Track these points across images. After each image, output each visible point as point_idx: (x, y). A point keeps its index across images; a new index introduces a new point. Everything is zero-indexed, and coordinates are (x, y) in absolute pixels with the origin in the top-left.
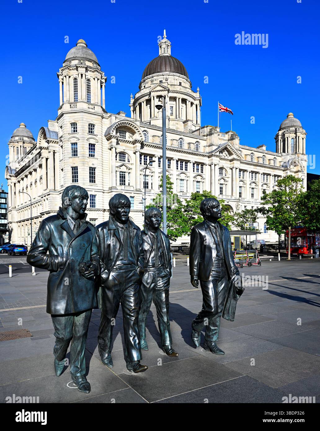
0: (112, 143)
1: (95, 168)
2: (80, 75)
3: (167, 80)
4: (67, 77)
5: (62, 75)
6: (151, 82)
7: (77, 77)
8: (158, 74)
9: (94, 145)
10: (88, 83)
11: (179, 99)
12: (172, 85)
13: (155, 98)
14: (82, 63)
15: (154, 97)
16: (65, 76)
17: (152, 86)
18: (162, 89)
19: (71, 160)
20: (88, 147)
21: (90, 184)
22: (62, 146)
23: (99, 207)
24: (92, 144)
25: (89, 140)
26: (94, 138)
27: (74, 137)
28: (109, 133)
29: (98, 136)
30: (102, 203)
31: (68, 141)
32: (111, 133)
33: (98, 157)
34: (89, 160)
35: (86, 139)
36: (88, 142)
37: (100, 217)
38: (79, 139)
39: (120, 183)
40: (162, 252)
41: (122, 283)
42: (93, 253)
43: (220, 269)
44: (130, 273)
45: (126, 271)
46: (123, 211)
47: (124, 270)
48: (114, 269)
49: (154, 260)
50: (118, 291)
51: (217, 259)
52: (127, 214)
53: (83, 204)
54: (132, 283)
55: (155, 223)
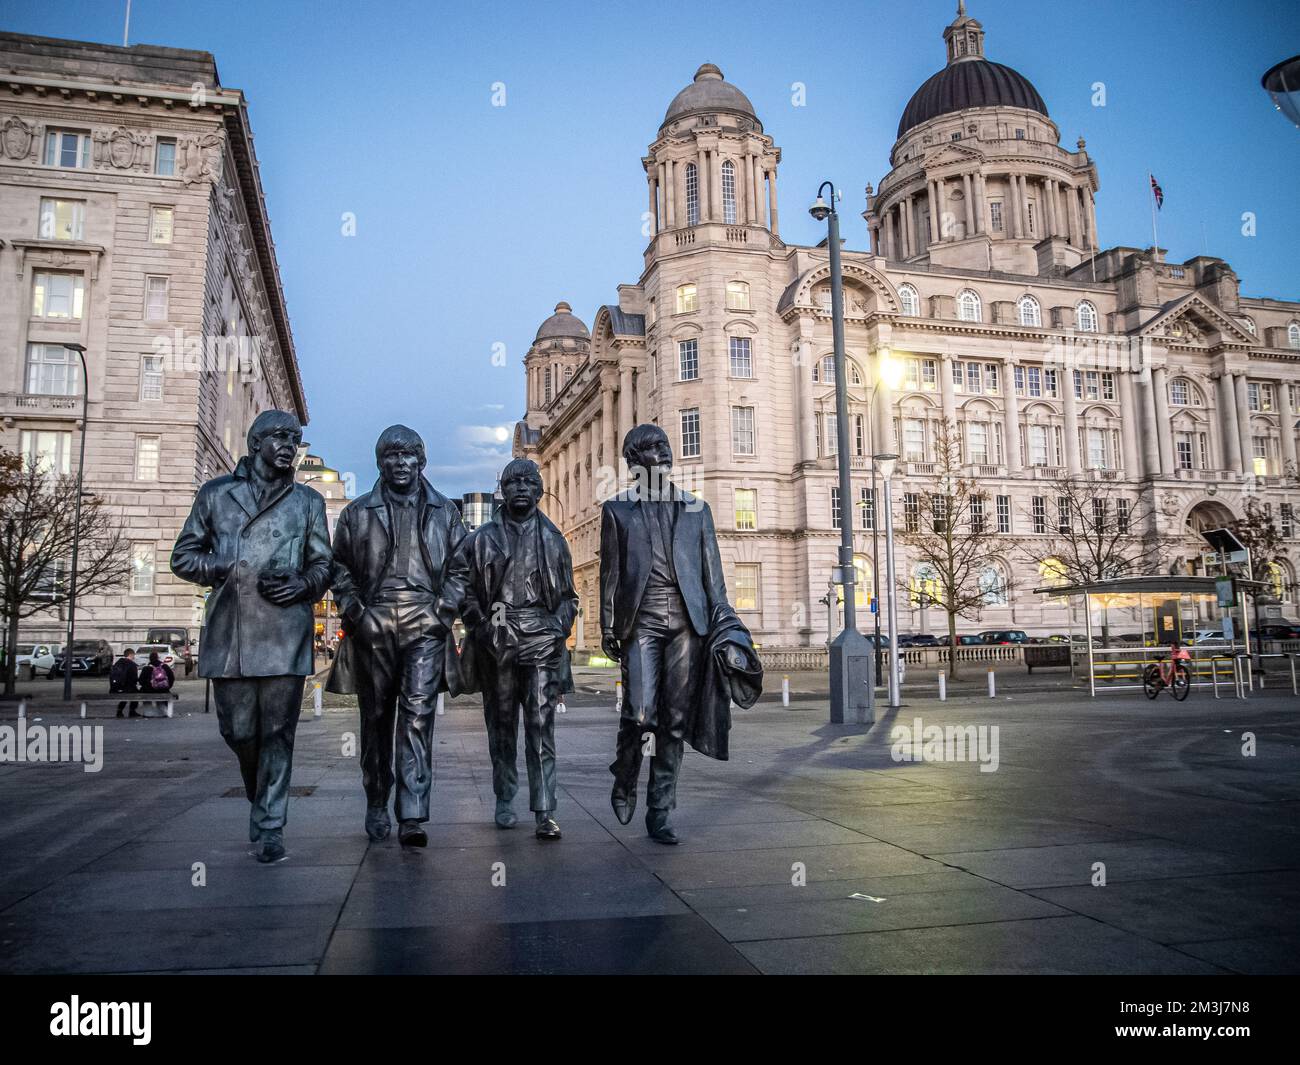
0: (802, 331)
1: (751, 408)
2: (703, 155)
3: (972, 128)
4: (669, 164)
5: (656, 161)
6: (925, 142)
7: (696, 159)
8: (945, 115)
9: (747, 341)
10: (728, 172)
11: (1018, 178)
12: (991, 141)
13: (941, 185)
14: (707, 123)
15: (936, 184)
16: (664, 164)
17: (928, 152)
18: (959, 156)
19: (679, 390)
20: (729, 348)
21: (735, 457)
22: (655, 352)
23: (765, 527)
24: (739, 339)
25: (730, 328)
26: (746, 323)
27: (687, 324)
28: (791, 302)
29: (758, 315)
30: (774, 514)
31: (670, 336)
32: (796, 302)
33: (758, 376)
34: (731, 387)
35: (722, 325)
36: (729, 335)
37: (767, 558)
38: (702, 329)
39: (831, 450)
40: (538, 571)
41: (393, 634)
42: (313, 557)
43: (665, 608)
44: (413, 611)
45: (402, 605)
46: (397, 463)
47: (399, 603)
48: (373, 598)
49: (513, 590)
50: (383, 651)
51: (656, 584)
52: (405, 469)
53: (283, 447)
54: (418, 635)
55: (516, 497)
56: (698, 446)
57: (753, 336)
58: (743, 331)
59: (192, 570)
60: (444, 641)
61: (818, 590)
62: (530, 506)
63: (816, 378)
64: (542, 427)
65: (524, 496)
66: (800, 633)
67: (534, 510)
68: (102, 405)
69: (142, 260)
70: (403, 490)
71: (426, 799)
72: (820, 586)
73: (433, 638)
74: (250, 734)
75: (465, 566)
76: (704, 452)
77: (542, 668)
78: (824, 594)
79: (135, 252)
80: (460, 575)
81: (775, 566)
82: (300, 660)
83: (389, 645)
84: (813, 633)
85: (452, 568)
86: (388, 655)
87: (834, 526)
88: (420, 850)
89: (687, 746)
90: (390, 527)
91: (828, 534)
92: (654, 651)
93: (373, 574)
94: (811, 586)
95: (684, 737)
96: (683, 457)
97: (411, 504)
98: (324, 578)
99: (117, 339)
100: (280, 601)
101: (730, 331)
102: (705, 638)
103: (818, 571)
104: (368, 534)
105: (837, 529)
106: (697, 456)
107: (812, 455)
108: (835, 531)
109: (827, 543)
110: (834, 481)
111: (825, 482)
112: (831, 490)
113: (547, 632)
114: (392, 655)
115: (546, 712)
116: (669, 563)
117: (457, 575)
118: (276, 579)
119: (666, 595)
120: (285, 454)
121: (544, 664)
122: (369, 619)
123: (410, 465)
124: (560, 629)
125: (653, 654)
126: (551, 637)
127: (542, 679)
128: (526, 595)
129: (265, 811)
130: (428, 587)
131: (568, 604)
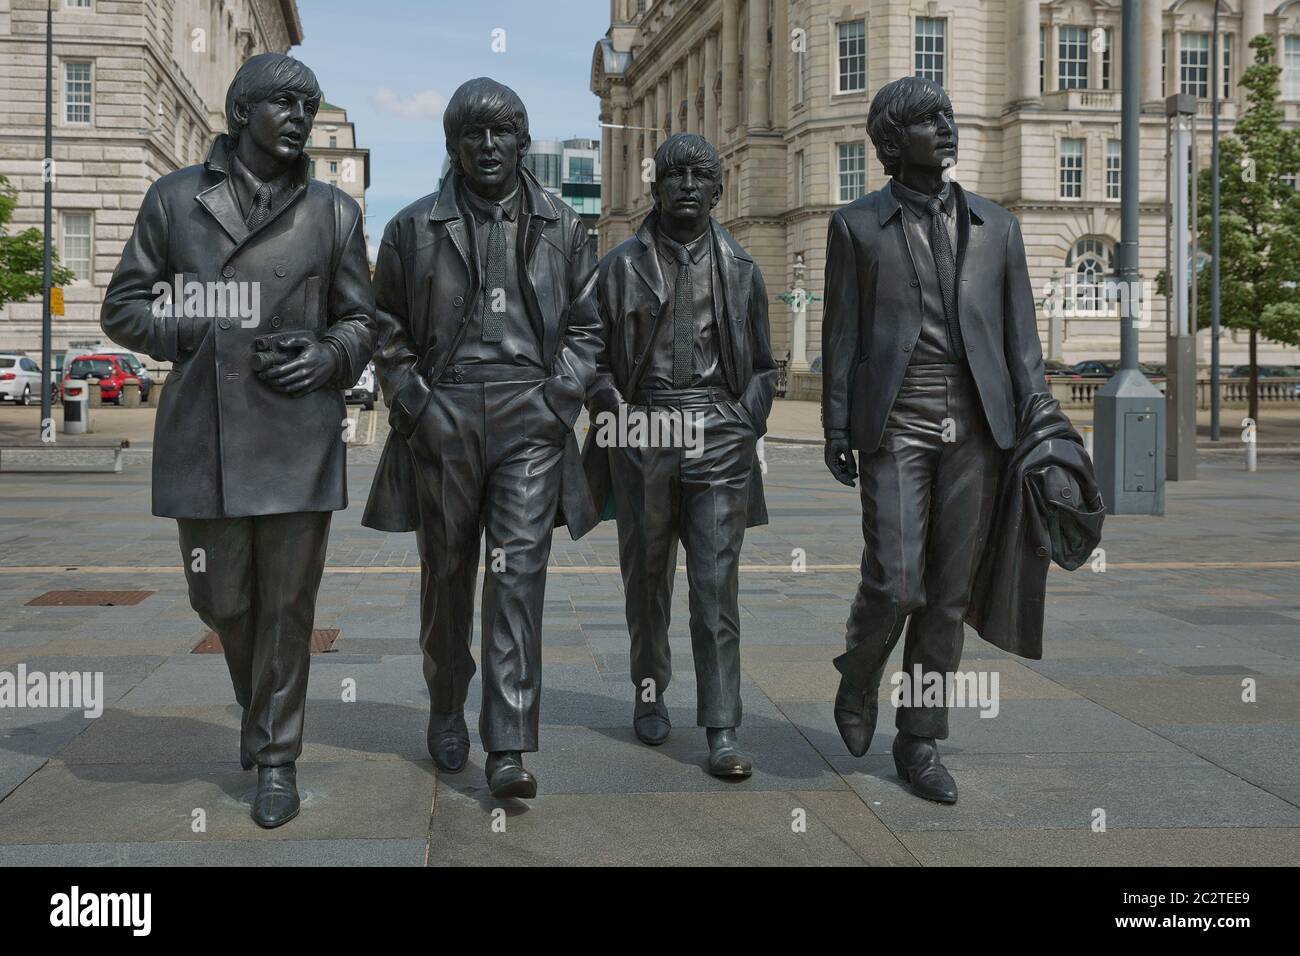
1: (943, 20)
39: (1062, 82)
40: (715, 325)
41: (477, 437)
42: (343, 307)
43: (941, 401)
44: (511, 398)
45: (493, 387)
46: (481, 145)
47: (487, 385)
48: (444, 375)
49: (672, 357)
50: (460, 465)
51: (926, 357)
52: (496, 155)
53: (288, 119)
54: (521, 439)
55: (678, 200)
56: (862, 76)
59: (137, 334)
60: (562, 447)
62: (699, 215)
65: (692, 199)
67: (705, 221)
70: (493, 193)
71: (534, 716)
73: (544, 443)
74: (243, 607)
75: (596, 322)
77: (721, 489)
80: (588, 336)
82: (323, 486)
83: (470, 455)
85: (575, 323)
86: (469, 471)
87: (1063, 195)
90: (471, 257)
91: (1053, 208)
92: (917, 474)
93: (440, 333)
97: (505, 216)
98: (361, 346)
100: (288, 388)
102: (1009, 451)
104: (434, 265)
105: (1066, 199)
106: (861, 90)
107: (1033, 90)
108: (1064, 202)
109: (1051, 220)
110: (1064, 128)
111: (1051, 129)
112: (1059, 141)
113: (729, 429)
114: (474, 471)
115: (726, 562)
116: (950, 322)
117: (583, 335)
118: (282, 350)
119: (943, 376)
120: (294, 132)
121: (723, 481)
122: (436, 411)
123: (504, 149)
124: (750, 424)
125: (919, 478)
126: (734, 437)
127: (721, 508)
128: (694, 366)
129: (267, 736)
130: (535, 357)
131: (762, 379)
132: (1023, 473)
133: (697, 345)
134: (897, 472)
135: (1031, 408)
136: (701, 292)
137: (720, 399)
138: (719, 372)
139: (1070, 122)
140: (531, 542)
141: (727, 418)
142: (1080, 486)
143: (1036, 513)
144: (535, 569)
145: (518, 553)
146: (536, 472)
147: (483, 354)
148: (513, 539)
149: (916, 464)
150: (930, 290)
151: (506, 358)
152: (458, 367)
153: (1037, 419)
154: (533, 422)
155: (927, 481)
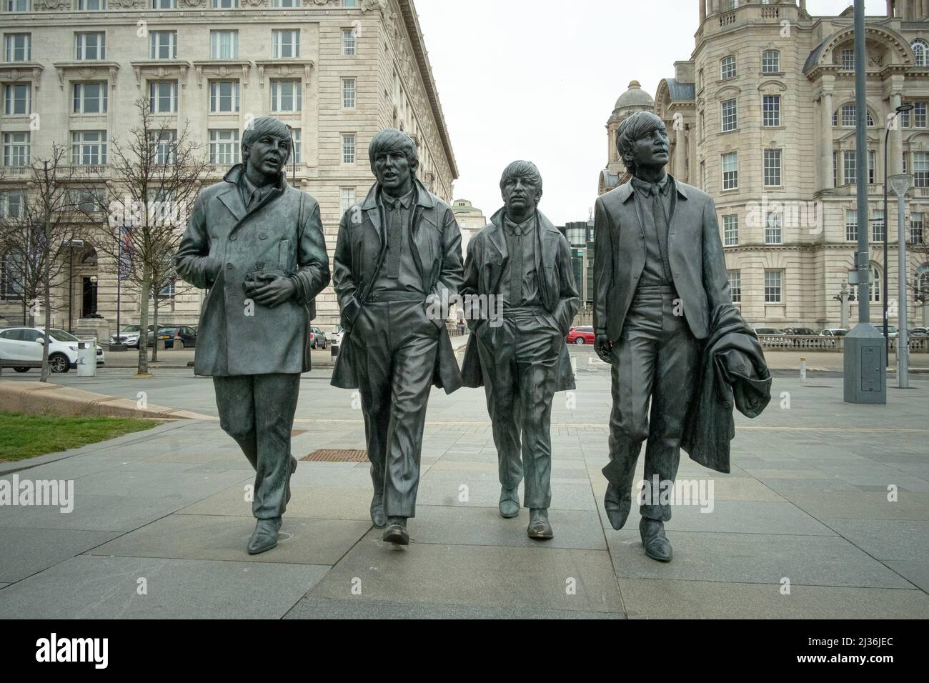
0: (824, 86)
1: (779, 151)
9: (777, 98)
19: (721, 140)
20: (762, 104)
21: (765, 189)
22: (703, 111)
23: (790, 241)
24: (771, 97)
25: (764, 88)
26: (776, 83)
27: (728, 88)
28: (815, 64)
29: (787, 76)
30: (797, 231)
31: (716, 98)
32: (819, 62)
33: (786, 124)
34: (763, 134)
35: (757, 86)
36: (762, 94)
37: (790, 265)
38: (740, 91)
39: (846, 180)
40: (535, 270)
41: (385, 332)
42: (306, 258)
43: (659, 309)
44: (405, 310)
45: (393, 304)
46: (385, 164)
47: (390, 302)
48: (367, 298)
49: (510, 289)
50: (377, 349)
51: (649, 282)
52: (394, 170)
53: (269, 151)
54: (410, 334)
55: (513, 198)
56: (736, 181)
57: (782, 94)
58: (774, 90)
60: (436, 339)
61: (833, 289)
62: (528, 207)
63: (835, 124)
64: (619, 173)
65: (522, 197)
66: (817, 322)
67: (532, 210)
68: (317, 169)
69: (338, 68)
70: (395, 193)
71: (411, 496)
72: (834, 286)
74: (248, 428)
75: (459, 267)
76: (740, 185)
77: (538, 366)
78: (838, 292)
79: (333, 62)
80: (454, 275)
81: (797, 271)
82: (289, 358)
83: (382, 342)
84: (828, 322)
85: (446, 268)
86: (382, 353)
87: (848, 239)
88: (403, 547)
89: (683, 454)
90: (382, 229)
91: (842, 246)
92: (644, 354)
93: (367, 274)
94: (827, 286)
95: (682, 444)
96: (724, 190)
97: (402, 206)
98: (314, 279)
99: (324, 123)
100: (263, 302)
101: (762, 91)
102: (703, 342)
103: (833, 275)
104: (363, 237)
105: (850, 241)
106: (736, 188)
107: (830, 184)
108: (850, 243)
109: (841, 253)
110: (848, 205)
111: (840, 205)
112: (845, 211)
113: (543, 331)
114: (386, 353)
115: (541, 409)
116: (663, 260)
117: (450, 275)
118: (260, 280)
119: (660, 293)
120: (272, 158)
121: (540, 362)
122: (364, 318)
123: (398, 167)
124: (556, 328)
125: (645, 357)
126: (547, 336)
127: (538, 377)
128: (522, 294)
129: (260, 502)
130: (419, 287)
131: (566, 303)
132: (713, 354)
133: (524, 282)
134: (631, 353)
135: (718, 315)
136: (527, 252)
137: (540, 314)
138: (537, 298)
139: (852, 201)
140: (413, 394)
141: (543, 324)
142: (752, 362)
143: (722, 380)
144: (416, 409)
145: (406, 400)
146: (419, 353)
147: (388, 284)
148: (403, 391)
149: (644, 348)
150: (652, 241)
151: (401, 287)
152: (375, 293)
153: (722, 320)
154: (417, 324)
155: (652, 359)
